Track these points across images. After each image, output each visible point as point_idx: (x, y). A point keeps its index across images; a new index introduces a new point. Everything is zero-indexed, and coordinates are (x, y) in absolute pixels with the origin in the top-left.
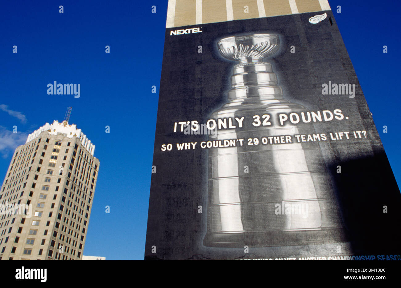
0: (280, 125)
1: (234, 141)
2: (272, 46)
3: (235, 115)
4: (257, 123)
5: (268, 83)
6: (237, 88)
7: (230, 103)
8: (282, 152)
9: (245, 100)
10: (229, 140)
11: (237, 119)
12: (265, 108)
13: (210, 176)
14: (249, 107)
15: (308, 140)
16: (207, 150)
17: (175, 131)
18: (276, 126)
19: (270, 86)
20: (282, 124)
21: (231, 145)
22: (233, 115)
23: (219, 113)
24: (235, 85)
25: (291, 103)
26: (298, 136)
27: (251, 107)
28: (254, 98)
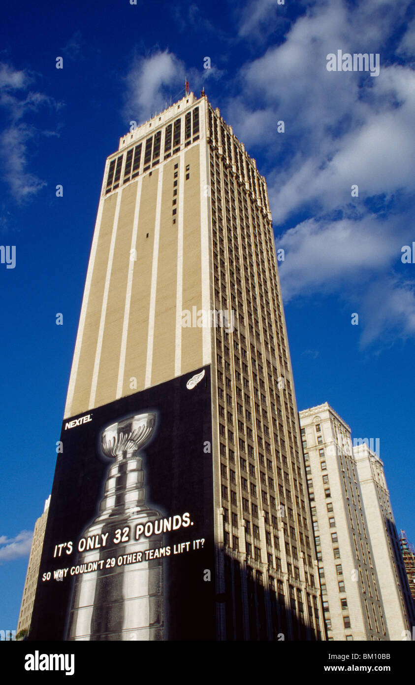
0: (136, 540)
1: (97, 563)
2: (148, 429)
3: (102, 532)
4: (117, 539)
5: (135, 485)
6: (108, 496)
7: (100, 516)
8: (132, 573)
9: (113, 510)
10: (93, 563)
11: (103, 535)
12: (127, 519)
13: (73, 607)
14: (115, 519)
15: (155, 557)
16: (75, 577)
17: (55, 556)
18: (132, 542)
19: (136, 489)
20: (137, 538)
21: (93, 570)
22: (99, 532)
23: (91, 529)
24: (108, 491)
25: (150, 510)
26: (147, 552)
27: (117, 519)
28: (120, 507)
